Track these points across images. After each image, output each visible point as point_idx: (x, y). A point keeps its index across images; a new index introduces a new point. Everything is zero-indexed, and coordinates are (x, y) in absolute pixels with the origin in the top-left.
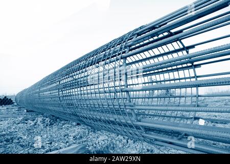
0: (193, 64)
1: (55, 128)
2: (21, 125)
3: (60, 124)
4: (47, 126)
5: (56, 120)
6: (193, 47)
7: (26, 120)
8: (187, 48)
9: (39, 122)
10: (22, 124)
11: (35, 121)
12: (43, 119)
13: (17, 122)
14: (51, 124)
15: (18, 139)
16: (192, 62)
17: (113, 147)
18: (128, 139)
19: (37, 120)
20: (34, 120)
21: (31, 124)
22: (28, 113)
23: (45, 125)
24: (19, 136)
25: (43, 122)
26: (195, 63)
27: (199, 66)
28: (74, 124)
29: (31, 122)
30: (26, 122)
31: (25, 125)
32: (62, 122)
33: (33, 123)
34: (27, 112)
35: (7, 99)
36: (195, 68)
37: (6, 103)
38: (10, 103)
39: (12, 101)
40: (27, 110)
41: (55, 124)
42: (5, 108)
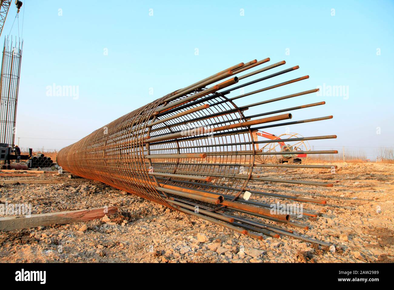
0: (249, 128)
1: (99, 196)
2: (61, 191)
3: (107, 193)
4: (90, 193)
5: (104, 189)
7: (67, 187)
8: (241, 110)
9: (82, 190)
10: (63, 190)
11: (77, 189)
12: (87, 186)
13: (56, 188)
14: (96, 192)
15: (57, 203)
17: (147, 214)
18: (167, 208)
19: (81, 187)
20: (76, 187)
21: (73, 191)
22: (73, 179)
23: (89, 193)
24: (57, 201)
25: (88, 189)
26: (252, 127)
27: (256, 129)
28: (124, 193)
29: (73, 189)
30: (67, 188)
31: (66, 191)
32: (111, 191)
33: (74, 190)
34: (72, 177)
35: (45, 158)
36: (252, 132)
37: (44, 165)
38: (49, 165)
39: (52, 161)
40: (72, 176)
41: (101, 192)
42: (43, 172)
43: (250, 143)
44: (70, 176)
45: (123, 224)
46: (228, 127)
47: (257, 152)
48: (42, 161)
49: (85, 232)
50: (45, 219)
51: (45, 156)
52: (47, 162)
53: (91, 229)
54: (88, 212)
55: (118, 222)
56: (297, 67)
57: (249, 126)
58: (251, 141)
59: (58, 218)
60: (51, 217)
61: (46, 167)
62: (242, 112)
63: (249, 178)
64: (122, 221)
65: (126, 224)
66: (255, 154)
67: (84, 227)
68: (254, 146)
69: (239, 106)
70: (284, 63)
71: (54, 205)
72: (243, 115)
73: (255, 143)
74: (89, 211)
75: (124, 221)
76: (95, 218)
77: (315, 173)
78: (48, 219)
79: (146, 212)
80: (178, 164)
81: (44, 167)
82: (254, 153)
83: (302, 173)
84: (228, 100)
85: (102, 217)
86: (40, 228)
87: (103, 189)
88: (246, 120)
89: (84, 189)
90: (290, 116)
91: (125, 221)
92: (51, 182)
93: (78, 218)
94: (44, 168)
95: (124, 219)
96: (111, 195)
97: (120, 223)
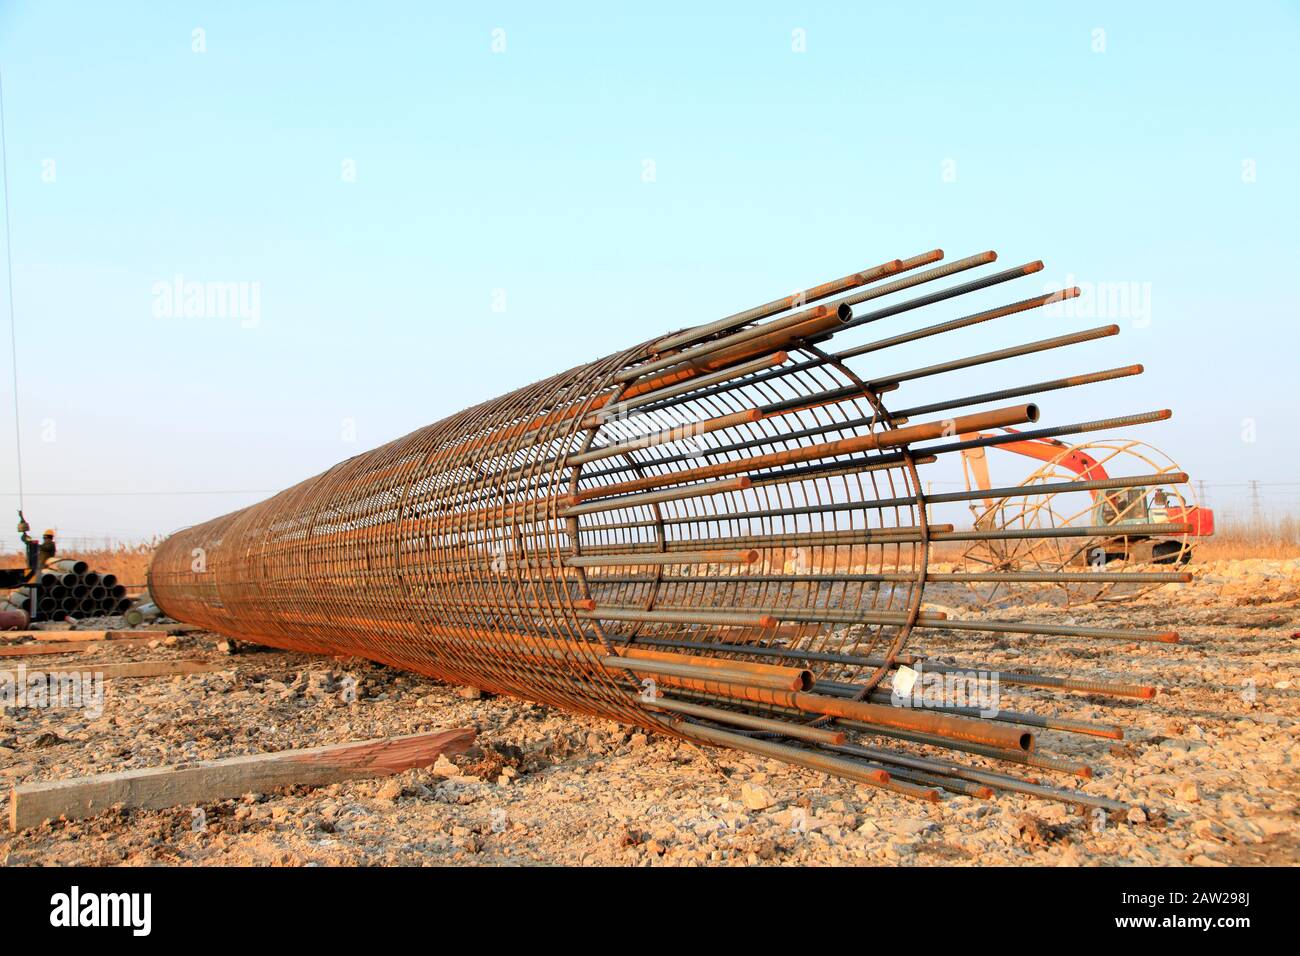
0: (905, 449)
2: (241, 696)
3: (406, 696)
5: (391, 682)
6: (891, 384)
7: (258, 680)
8: (874, 389)
9: (313, 687)
10: (247, 693)
11: (296, 684)
12: (330, 675)
14: (368, 694)
15: (251, 734)
17: (570, 753)
18: (634, 731)
19: (306, 679)
20: (290, 680)
21: (283, 695)
22: (238, 658)
25: (333, 685)
26: (912, 447)
27: (929, 455)
28: (469, 693)
29: (281, 686)
30: (259, 686)
31: (259, 695)
32: (418, 689)
33: (287, 691)
34: (234, 651)
35: (93, 577)
36: (914, 464)
37: (88, 605)
38: (108, 604)
39: (121, 590)
40: (232, 644)
41: (384, 695)
42: (101, 634)
43: (910, 502)
44: (224, 647)
45: (503, 781)
46: (832, 448)
47: (935, 532)
48: (81, 591)
49: (395, 799)
50: (259, 773)
51: (90, 570)
52: (99, 593)
53: (413, 794)
54: (385, 749)
55: (486, 773)
56: (1038, 266)
57: (904, 444)
58: (913, 495)
59: (300, 766)
60: (276, 764)
61: (98, 614)
62: (878, 395)
63: (910, 620)
64: (497, 771)
65: (512, 780)
66: (929, 539)
67: (390, 787)
68: (923, 511)
69: (866, 376)
70: (992, 257)
72: (882, 408)
73: (926, 500)
74: (390, 744)
75: (505, 770)
76: (409, 765)
77: (1219, 605)
78: (267, 772)
79: (567, 746)
80: (660, 580)
81: (88, 616)
82: (925, 536)
83: (1168, 606)
84: (824, 359)
85: (431, 762)
86: (251, 797)
87: (388, 681)
88: (893, 422)
89: (322, 685)
90: (1032, 412)
91: (509, 772)
92: (172, 669)
93: (357, 765)
94: (92, 620)
95: (505, 765)
96: (425, 702)
97: (492, 777)
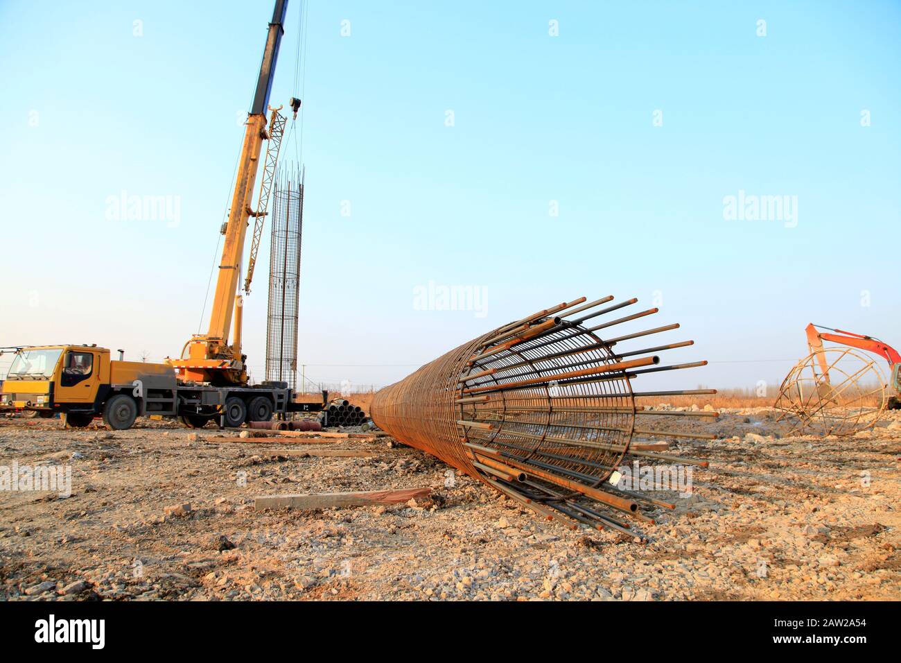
1: (421, 476)
2: (366, 468)
3: (434, 472)
4: (408, 472)
5: (434, 466)
6: (613, 342)
7: (377, 462)
8: (608, 344)
9: (398, 467)
10: (369, 467)
11: (391, 465)
13: (361, 464)
14: (418, 471)
15: (358, 484)
16: (623, 370)
17: (471, 501)
19: (397, 462)
20: (390, 462)
21: (383, 469)
22: (395, 450)
23: (406, 472)
24: (359, 481)
25: (408, 463)
26: (627, 370)
27: (633, 374)
28: (460, 473)
29: (385, 465)
30: (376, 464)
31: (374, 468)
32: (442, 470)
33: (386, 468)
34: (394, 446)
35: (351, 408)
36: (628, 378)
37: (349, 420)
38: (358, 420)
39: (363, 414)
40: (393, 443)
41: (427, 472)
42: (346, 435)
43: (627, 396)
44: (390, 444)
45: (432, 510)
47: (638, 410)
48: (346, 414)
49: (381, 514)
50: (339, 499)
51: (350, 404)
52: (353, 415)
53: (390, 512)
55: (426, 507)
58: (628, 392)
59: (355, 498)
60: (346, 497)
61: (352, 425)
62: (609, 347)
64: (432, 506)
65: (435, 510)
66: (635, 413)
67: (381, 508)
68: (633, 400)
69: (603, 339)
70: (611, 298)
71: (354, 486)
72: (611, 352)
73: (634, 395)
75: (434, 506)
76: (399, 501)
78: (342, 499)
79: (471, 498)
80: (549, 425)
81: (349, 425)
82: (634, 411)
84: (583, 332)
85: (407, 501)
86: (334, 508)
87: (432, 466)
88: (618, 360)
89: (401, 466)
90: (656, 360)
91: (435, 507)
92: (357, 454)
93: (378, 499)
94: (350, 427)
95: (435, 504)
96: (439, 476)
97: (428, 509)
